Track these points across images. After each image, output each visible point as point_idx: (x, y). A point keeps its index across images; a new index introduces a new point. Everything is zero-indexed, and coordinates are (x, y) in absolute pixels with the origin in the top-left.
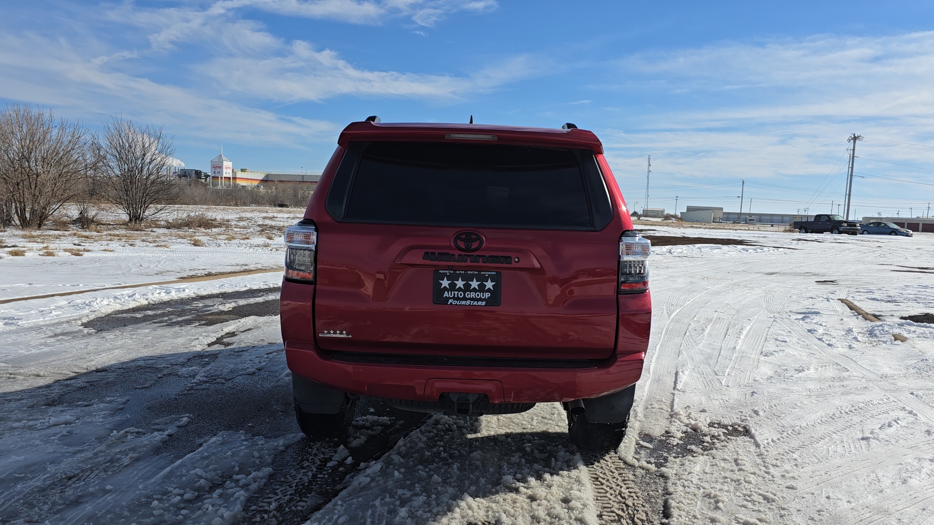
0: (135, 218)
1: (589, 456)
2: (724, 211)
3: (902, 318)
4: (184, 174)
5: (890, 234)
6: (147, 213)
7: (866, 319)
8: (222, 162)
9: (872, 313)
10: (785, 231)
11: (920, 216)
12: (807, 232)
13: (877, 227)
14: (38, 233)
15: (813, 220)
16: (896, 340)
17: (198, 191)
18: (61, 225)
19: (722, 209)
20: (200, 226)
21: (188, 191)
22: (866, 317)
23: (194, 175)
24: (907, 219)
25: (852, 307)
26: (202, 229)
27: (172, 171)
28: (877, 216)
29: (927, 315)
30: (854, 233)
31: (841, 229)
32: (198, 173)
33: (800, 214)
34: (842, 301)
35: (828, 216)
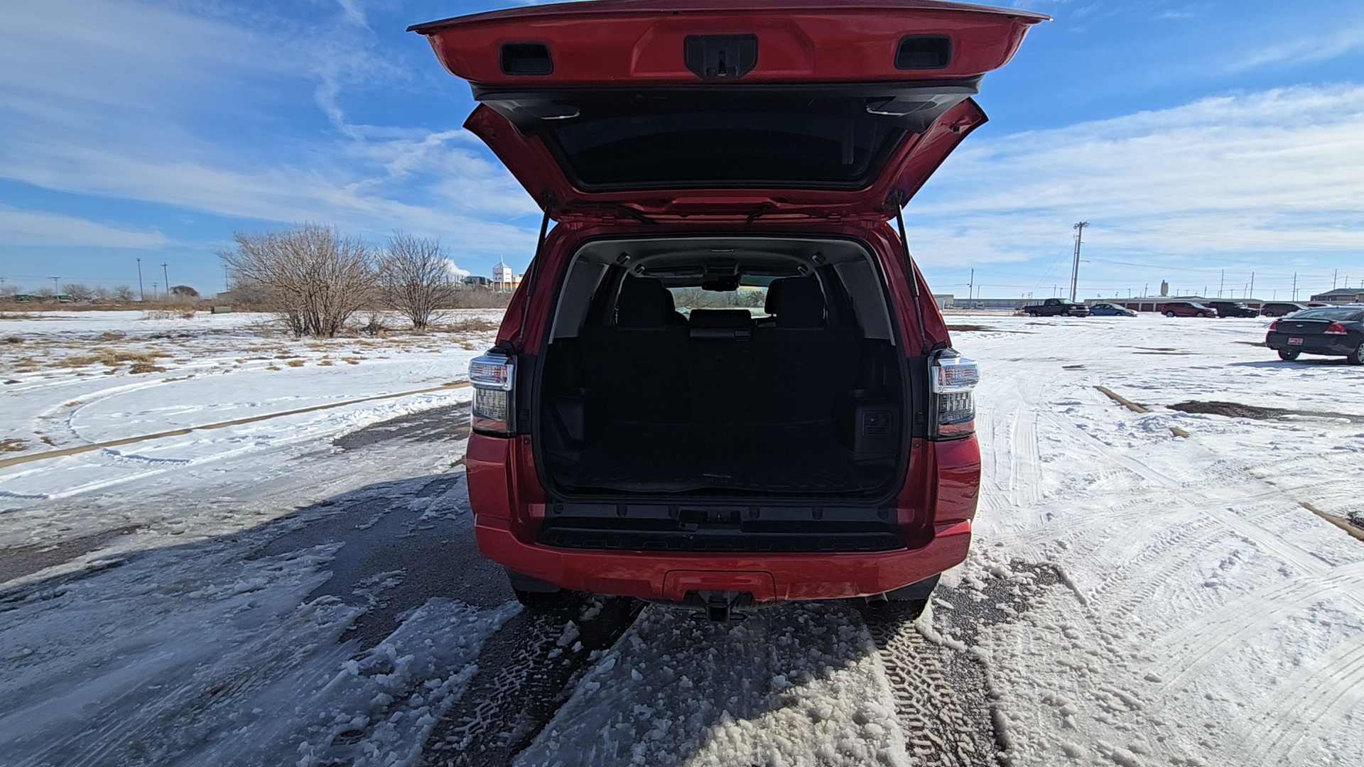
0: (419, 324)
1: (878, 627)
2: (955, 298)
3: (1169, 407)
4: (470, 281)
5: (1115, 315)
6: (430, 318)
7: (1132, 410)
8: (502, 269)
9: (1136, 402)
10: (1015, 315)
11: (1138, 296)
12: (1037, 316)
13: (1103, 309)
14: (330, 341)
15: (1043, 304)
16: (1176, 435)
17: (481, 296)
18: (353, 332)
19: (952, 296)
20: (476, 329)
21: (472, 296)
22: (1132, 407)
23: (478, 282)
24: (1126, 300)
25: (1112, 396)
26: (479, 332)
27: (460, 278)
28: (1097, 298)
29: (1192, 402)
30: (1083, 316)
31: (1070, 312)
32: (482, 280)
33: (1024, 298)
34: (1098, 388)
35: (1058, 300)
